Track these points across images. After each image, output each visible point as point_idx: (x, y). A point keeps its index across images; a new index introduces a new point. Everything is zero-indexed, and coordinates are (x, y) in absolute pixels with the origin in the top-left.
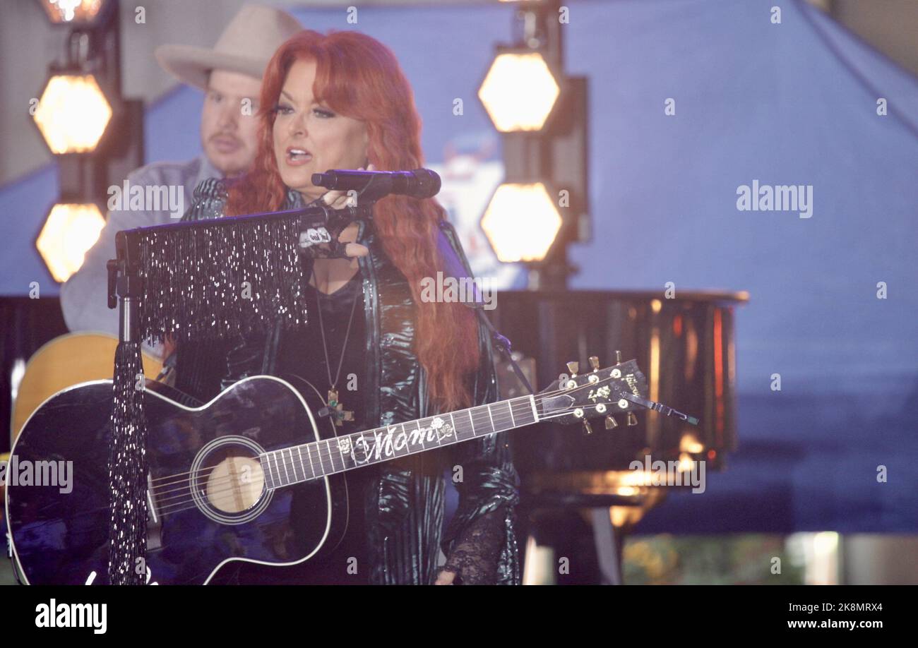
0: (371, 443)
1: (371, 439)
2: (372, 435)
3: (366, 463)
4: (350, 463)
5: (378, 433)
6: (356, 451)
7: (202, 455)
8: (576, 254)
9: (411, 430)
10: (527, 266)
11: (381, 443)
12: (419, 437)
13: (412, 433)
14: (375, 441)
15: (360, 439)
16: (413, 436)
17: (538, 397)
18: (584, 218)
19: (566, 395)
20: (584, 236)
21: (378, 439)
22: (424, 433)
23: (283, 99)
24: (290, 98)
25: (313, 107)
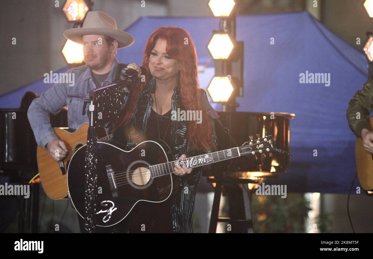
5: (187, 160)
7: (130, 166)
9: (198, 159)
12: (201, 161)
14: (186, 162)
15: (182, 162)
16: (199, 161)
17: (240, 148)
18: (241, 89)
19: (249, 147)
20: (241, 94)
21: (188, 162)
22: (203, 160)
23: (153, 51)
24: (156, 52)
25: (164, 55)
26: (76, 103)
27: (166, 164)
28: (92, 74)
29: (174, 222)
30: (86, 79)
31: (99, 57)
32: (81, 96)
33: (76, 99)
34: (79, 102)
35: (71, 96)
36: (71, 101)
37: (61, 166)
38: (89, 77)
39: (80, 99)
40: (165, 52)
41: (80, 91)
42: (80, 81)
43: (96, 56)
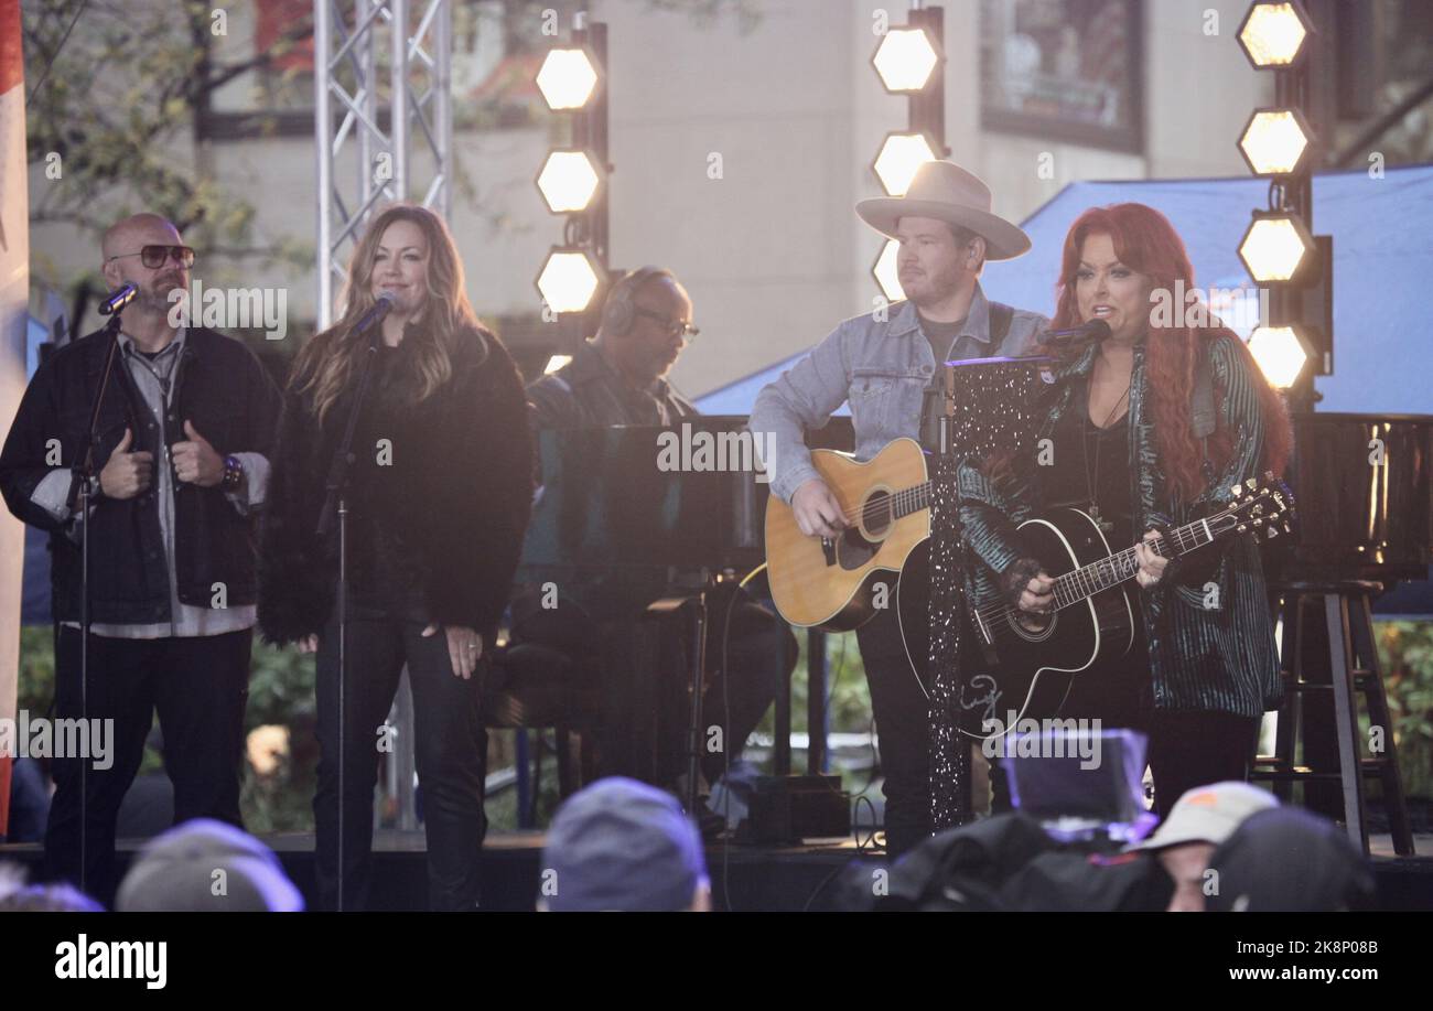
18: (1327, 355)
19: (1228, 515)
20: (1327, 369)
23: (1082, 266)
25: (1113, 268)
26: (881, 390)
28: (921, 320)
30: (906, 331)
31: (931, 275)
32: (894, 373)
33: (880, 380)
34: (889, 387)
35: (868, 376)
36: (866, 388)
37: (825, 543)
38: (915, 328)
39: (892, 381)
40: (1113, 260)
41: (890, 360)
42: (887, 337)
43: (922, 272)
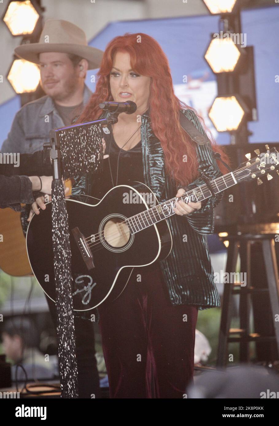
0: (169, 206)
1: (169, 204)
2: (169, 203)
3: (169, 215)
4: (162, 216)
5: (171, 202)
6: (164, 211)
7: (102, 224)
8: (251, 126)
9: (185, 198)
10: (231, 133)
11: (174, 205)
12: (189, 200)
13: (185, 199)
14: (171, 205)
15: (164, 206)
16: (186, 200)
17: (234, 173)
18: (254, 110)
19: (246, 169)
20: (255, 118)
21: (172, 204)
22: (190, 198)
23: (114, 70)
24: (118, 70)
25: (130, 72)
26: (38, 146)
27: (146, 213)
28: (55, 105)
29: (170, 292)
32: (45, 136)
38: (52, 110)
39: (43, 140)
40: (130, 68)
41: (43, 130)
42: (39, 117)
43: (58, 82)
